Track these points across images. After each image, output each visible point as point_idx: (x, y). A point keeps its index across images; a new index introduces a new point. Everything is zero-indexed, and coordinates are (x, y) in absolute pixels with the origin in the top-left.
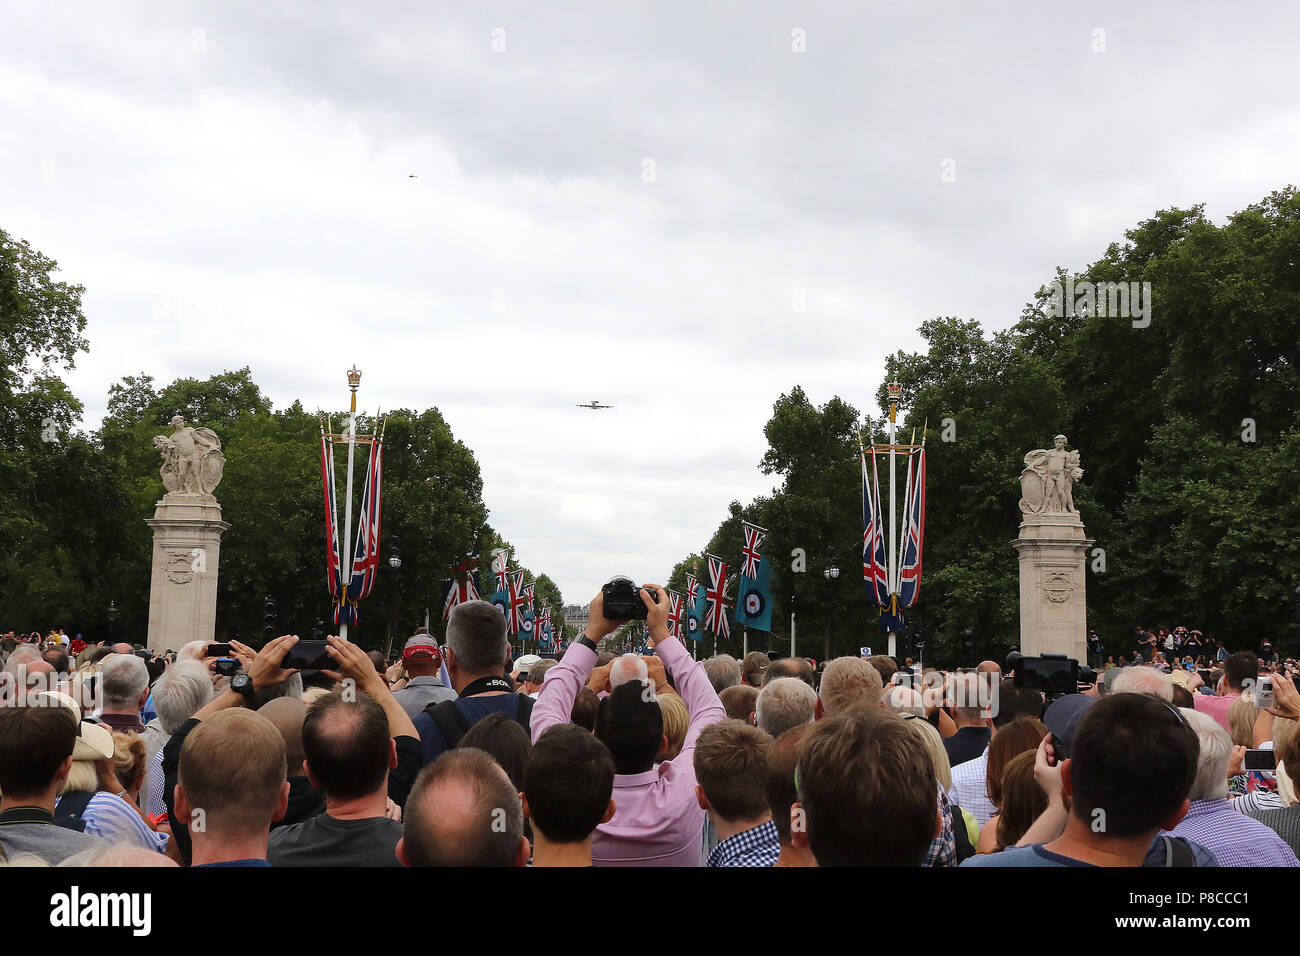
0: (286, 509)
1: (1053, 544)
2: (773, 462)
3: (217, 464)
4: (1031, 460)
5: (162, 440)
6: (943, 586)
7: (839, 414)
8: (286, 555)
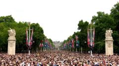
0: (21, 36)
1: (109, 41)
2: (79, 29)
3: (15, 33)
4: (107, 31)
5: (9, 31)
6: (98, 44)
7: (87, 23)
8: (21, 42)
